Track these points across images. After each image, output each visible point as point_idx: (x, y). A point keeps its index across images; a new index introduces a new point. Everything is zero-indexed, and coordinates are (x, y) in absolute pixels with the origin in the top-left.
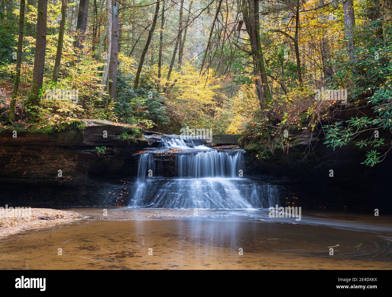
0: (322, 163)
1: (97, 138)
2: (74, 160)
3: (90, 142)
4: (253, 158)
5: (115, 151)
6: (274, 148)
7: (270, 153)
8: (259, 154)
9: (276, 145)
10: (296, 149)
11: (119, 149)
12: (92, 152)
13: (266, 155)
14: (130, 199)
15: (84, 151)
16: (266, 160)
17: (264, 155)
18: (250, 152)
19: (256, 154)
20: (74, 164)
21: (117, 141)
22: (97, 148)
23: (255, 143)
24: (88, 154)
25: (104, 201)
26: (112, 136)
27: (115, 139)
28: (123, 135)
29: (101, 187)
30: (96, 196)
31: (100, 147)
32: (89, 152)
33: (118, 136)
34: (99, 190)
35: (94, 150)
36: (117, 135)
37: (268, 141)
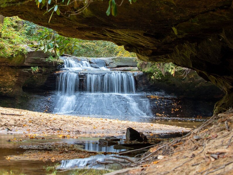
0: (201, 83)
1: (33, 60)
2: (16, 77)
3: (28, 63)
4: (149, 79)
5: (43, 70)
6: (165, 71)
7: (162, 75)
8: (154, 75)
9: (166, 69)
10: (180, 73)
11: (46, 69)
12: (29, 71)
13: (159, 76)
14: (53, 108)
15: (24, 70)
16: (159, 80)
17: (158, 76)
18: (147, 74)
19: (152, 75)
20: (15, 80)
21: (45, 63)
22: (32, 68)
23: (151, 67)
24: (26, 72)
25: (34, 109)
26: (42, 59)
27: (44, 61)
28: (50, 58)
29: (31, 98)
30: (28, 105)
31: (34, 67)
32: (27, 70)
33: (47, 59)
34: (30, 100)
35: (30, 70)
36: (45, 58)
37: (160, 66)
